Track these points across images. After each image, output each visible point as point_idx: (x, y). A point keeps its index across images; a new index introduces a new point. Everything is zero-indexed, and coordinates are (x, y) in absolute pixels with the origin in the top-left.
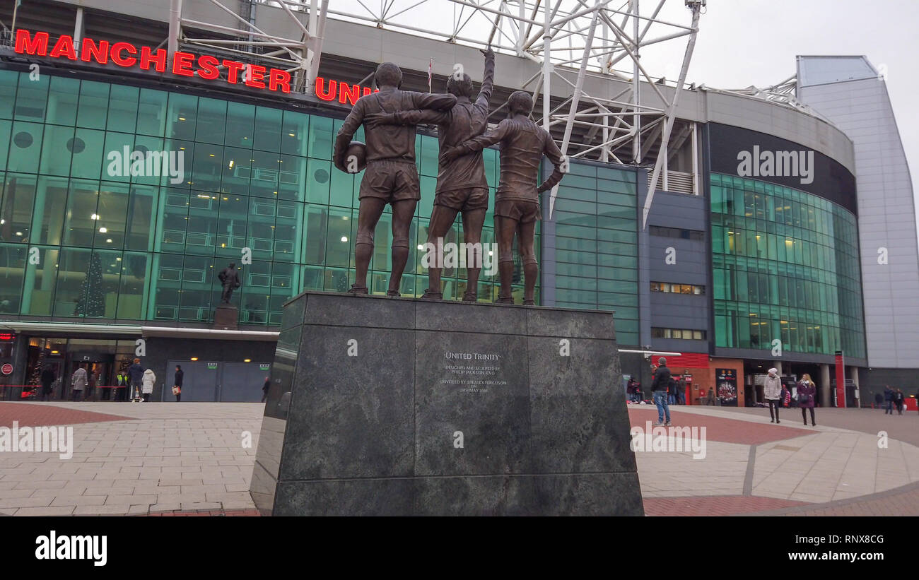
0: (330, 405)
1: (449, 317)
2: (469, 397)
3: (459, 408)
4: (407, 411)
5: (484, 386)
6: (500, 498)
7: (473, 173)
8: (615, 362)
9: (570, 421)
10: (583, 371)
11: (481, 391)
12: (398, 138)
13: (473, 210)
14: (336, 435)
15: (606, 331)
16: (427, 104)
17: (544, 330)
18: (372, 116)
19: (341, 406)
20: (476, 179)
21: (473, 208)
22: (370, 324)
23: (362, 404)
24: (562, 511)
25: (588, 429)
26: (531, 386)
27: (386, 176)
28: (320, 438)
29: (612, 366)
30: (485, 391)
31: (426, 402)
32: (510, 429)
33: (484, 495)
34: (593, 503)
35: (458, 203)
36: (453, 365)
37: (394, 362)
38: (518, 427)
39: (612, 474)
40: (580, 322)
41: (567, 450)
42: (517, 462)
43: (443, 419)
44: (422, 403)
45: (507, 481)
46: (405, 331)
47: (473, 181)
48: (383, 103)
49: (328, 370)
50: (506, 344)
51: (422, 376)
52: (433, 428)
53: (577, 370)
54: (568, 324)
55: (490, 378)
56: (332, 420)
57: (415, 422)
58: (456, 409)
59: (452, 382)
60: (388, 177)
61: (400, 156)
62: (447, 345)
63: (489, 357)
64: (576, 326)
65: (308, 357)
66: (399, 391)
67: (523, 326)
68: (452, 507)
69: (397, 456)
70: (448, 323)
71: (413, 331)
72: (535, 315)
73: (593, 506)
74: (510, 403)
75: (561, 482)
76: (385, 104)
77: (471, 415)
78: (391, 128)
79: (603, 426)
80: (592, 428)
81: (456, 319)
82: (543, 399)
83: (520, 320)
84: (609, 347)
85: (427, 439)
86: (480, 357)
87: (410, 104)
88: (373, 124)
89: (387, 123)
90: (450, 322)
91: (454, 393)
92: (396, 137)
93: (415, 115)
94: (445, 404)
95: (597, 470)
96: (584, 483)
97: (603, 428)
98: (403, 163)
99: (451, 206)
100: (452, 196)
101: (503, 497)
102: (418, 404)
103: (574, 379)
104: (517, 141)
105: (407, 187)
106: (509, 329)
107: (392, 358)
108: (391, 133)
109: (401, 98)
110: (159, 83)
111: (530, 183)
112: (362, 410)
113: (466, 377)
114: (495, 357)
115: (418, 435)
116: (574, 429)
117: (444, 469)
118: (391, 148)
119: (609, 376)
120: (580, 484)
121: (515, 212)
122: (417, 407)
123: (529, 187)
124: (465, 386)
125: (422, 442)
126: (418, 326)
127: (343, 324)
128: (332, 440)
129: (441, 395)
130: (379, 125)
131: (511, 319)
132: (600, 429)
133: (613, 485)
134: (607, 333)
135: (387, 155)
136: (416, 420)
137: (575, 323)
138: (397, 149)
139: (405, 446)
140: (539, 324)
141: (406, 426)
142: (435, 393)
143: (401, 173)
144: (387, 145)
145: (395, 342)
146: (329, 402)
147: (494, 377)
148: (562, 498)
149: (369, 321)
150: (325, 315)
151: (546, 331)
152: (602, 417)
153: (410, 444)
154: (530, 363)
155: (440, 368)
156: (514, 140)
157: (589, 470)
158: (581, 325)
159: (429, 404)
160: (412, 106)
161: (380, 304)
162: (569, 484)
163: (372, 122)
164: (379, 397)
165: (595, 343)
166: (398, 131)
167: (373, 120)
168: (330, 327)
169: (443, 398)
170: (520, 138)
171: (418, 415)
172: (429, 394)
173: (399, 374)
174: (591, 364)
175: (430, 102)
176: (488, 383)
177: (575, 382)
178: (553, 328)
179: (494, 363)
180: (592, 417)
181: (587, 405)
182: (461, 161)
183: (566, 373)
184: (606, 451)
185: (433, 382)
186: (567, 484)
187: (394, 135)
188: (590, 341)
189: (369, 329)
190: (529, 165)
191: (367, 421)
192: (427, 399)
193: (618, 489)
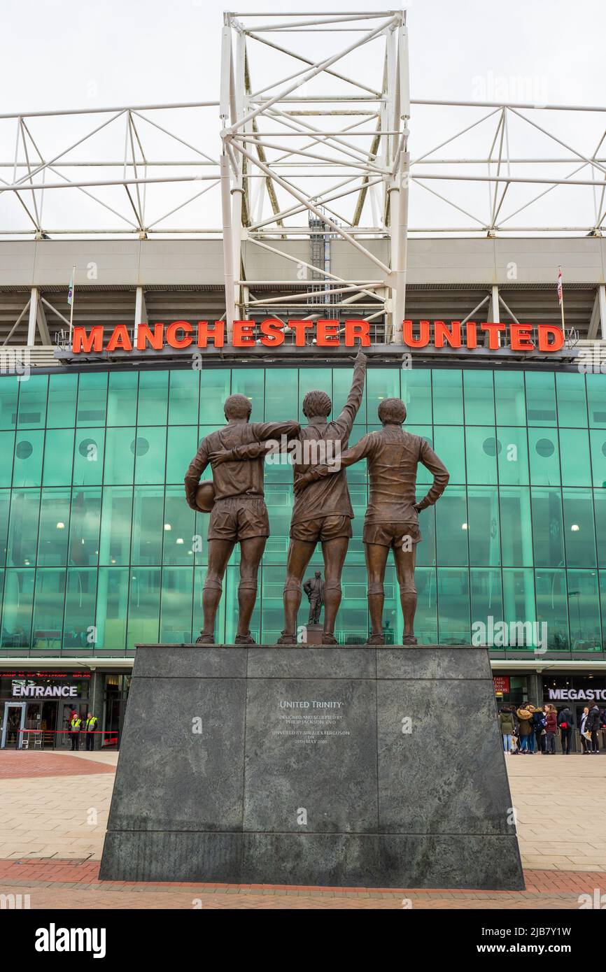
0: (157, 757)
1: (285, 662)
2: (305, 749)
3: (294, 760)
4: (236, 763)
5: (323, 737)
6: (338, 858)
7: (326, 500)
8: (489, 705)
9: (427, 775)
10: (446, 717)
11: (320, 742)
12: (241, 474)
13: (329, 540)
14: (162, 788)
15: (478, 669)
16: (268, 434)
17: (398, 672)
18: (215, 455)
19: (168, 758)
20: (329, 507)
21: (328, 539)
22: (198, 674)
23: (189, 757)
24: (413, 876)
25: (450, 784)
26: (380, 736)
27: (227, 516)
28: (146, 790)
29: (485, 710)
30: (324, 742)
31: (256, 754)
32: (353, 784)
33: (320, 855)
34: (454, 870)
35: (311, 535)
36: (288, 714)
37: (223, 713)
38: (363, 782)
39: (480, 837)
40: (444, 660)
41: (421, 807)
42: (360, 820)
43: (275, 773)
44: (252, 755)
45: (348, 840)
46: (235, 680)
47: (326, 509)
48: (223, 440)
49: (155, 723)
50: (351, 690)
51: (253, 727)
52: (264, 782)
53: (438, 717)
54: (428, 664)
55: (330, 727)
56: (159, 773)
57: (244, 775)
58: (290, 762)
59: (287, 733)
60: (230, 516)
61: (244, 493)
62: (282, 693)
63: (330, 705)
64: (439, 665)
65: (137, 710)
66: (228, 743)
67: (371, 669)
68: (283, 865)
69: (225, 809)
70: (283, 669)
71: (244, 680)
72: (386, 655)
73: (455, 873)
74: (353, 755)
75: (413, 844)
76: (225, 441)
77: (306, 768)
78: (233, 465)
79: (471, 781)
80: (456, 783)
81: (292, 664)
82: (394, 751)
83: (368, 663)
84: (480, 688)
85: (257, 793)
86: (319, 705)
87: (250, 437)
88: (215, 462)
89: (227, 460)
90: (286, 668)
91: (289, 744)
92: (238, 473)
93: (253, 449)
94: (278, 757)
95: (460, 832)
96: (444, 846)
97: (470, 782)
98: (246, 499)
99: (303, 539)
100: (302, 528)
101: (342, 858)
102: (248, 757)
103: (435, 727)
104: (379, 457)
105: (250, 525)
106: (355, 673)
107: (221, 709)
108: (233, 470)
109: (241, 432)
110: (220, 360)
111: (400, 502)
112: (189, 762)
113: (302, 728)
114: (337, 705)
115: (247, 789)
116: (432, 785)
117: (275, 825)
118: (233, 486)
119: (480, 722)
120: (438, 847)
121: (382, 537)
122: (247, 759)
123: (398, 506)
124: (301, 737)
125: (252, 796)
126: (249, 674)
127: (171, 675)
128: (159, 792)
129: (273, 747)
130: (221, 463)
131: (356, 662)
132: (467, 783)
133: (482, 849)
134: (478, 672)
135: (229, 493)
136: (246, 774)
137: (436, 662)
138: (238, 486)
139: (233, 800)
140: (391, 665)
141: (235, 779)
142: (267, 744)
143: (242, 511)
144: (229, 483)
145: (224, 692)
146: (156, 754)
147: (336, 726)
148: (415, 862)
149: (198, 671)
150: (153, 667)
151: (400, 673)
152: (469, 771)
153: (239, 798)
154: (379, 710)
155: (273, 718)
156: (377, 456)
157: (451, 832)
158: (445, 663)
159: (260, 757)
160: (253, 439)
161: (209, 653)
162: (424, 847)
163: (215, 461)
164: (207, 750)
165: (463, 685)
166: (240, 466)
167: (215, 459)
168: (158, 679)
169: (276, 750)
170: (383, 453)
171: (247, 768)
172: (261, 745)
173: (228, 726)
174: (456, 709)
175: (270, 432)
176: (327, 733)
177: (434, 730)
178: (408, 669)
179: (336, 710)
180: (456, 770)
181: (450, 757)
182: (312, 489)
183: (424, 720)
184: (473, 809)
185: (265, 733)
186: (422, 846)
187: (236, 472)
188: (456, 682)
189: (198, 680)
190: (397, 481)
191: (194, 774)
192: (258, 752)
193: (488, 855)
